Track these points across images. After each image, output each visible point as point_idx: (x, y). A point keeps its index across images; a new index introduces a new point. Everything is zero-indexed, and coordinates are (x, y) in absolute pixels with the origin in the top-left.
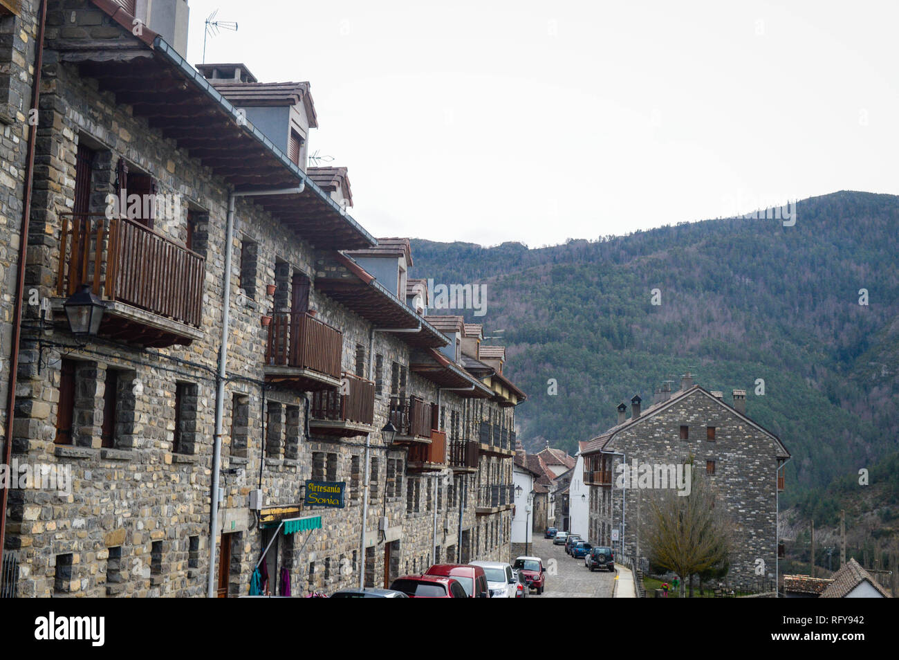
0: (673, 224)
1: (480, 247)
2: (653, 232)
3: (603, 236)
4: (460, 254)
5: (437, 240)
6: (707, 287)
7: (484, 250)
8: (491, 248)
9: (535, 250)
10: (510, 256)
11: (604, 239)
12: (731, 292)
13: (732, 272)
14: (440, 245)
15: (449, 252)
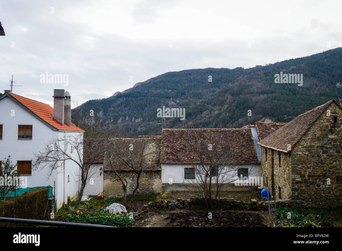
0: (288, 59)
1: (229, 69)
2: (282, 62)
3: (267, 64)
4: (224, 71)
5: (216, 68)
6: (312, 76)
7: (231, 70)
8: (233, 69)
9: (246, 69)
10: (240, 71)
11: (268, 65)
12: (319, 77)
13: (317, 71)
14: (217, 69)
15: (220, 71)
